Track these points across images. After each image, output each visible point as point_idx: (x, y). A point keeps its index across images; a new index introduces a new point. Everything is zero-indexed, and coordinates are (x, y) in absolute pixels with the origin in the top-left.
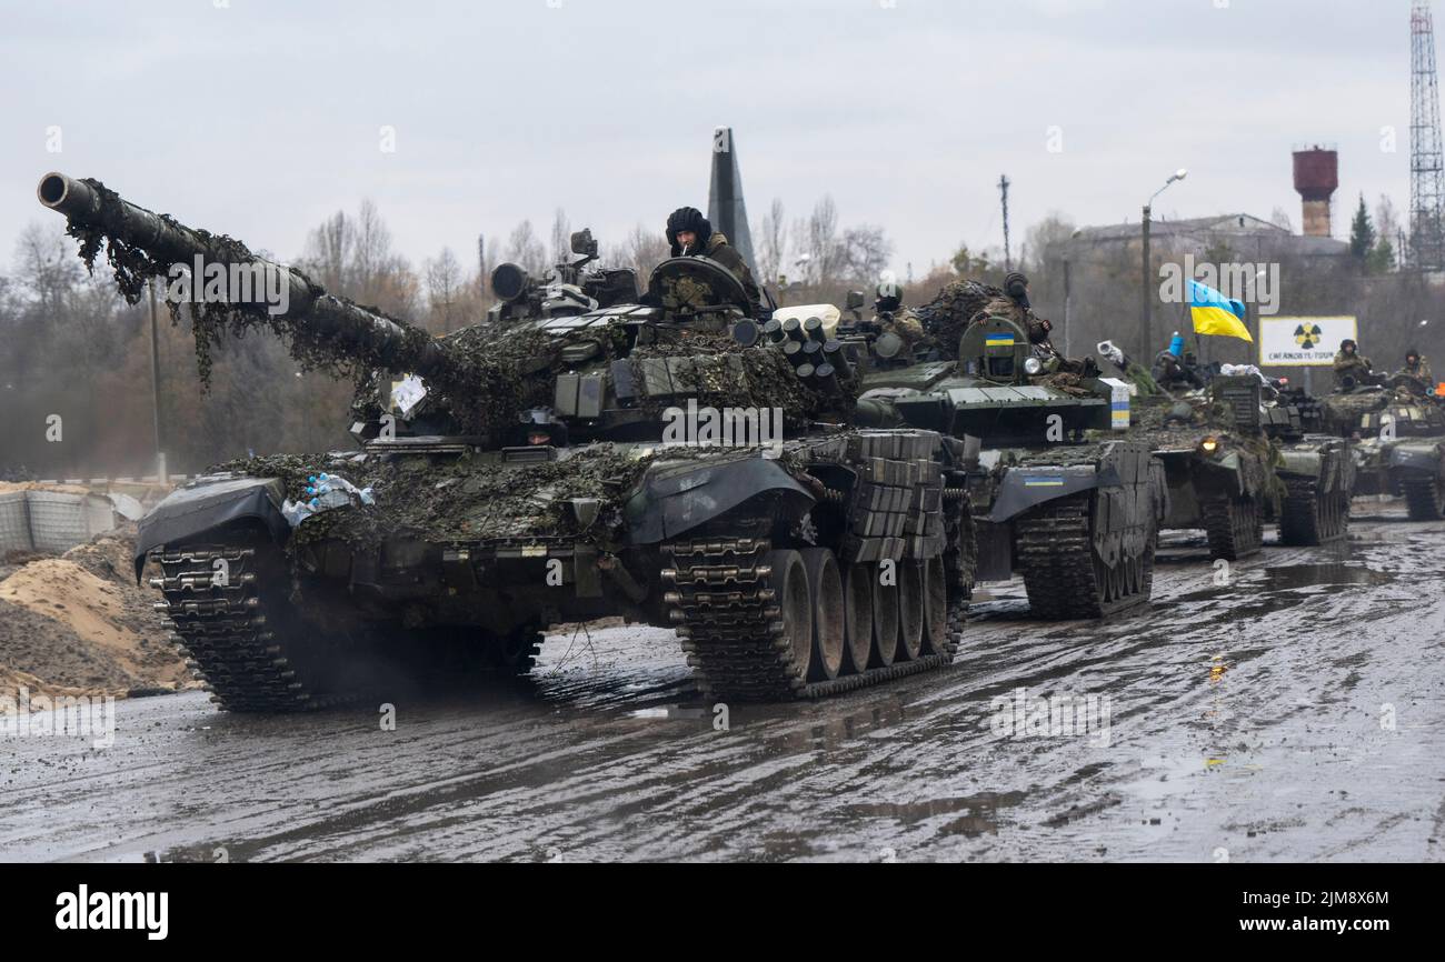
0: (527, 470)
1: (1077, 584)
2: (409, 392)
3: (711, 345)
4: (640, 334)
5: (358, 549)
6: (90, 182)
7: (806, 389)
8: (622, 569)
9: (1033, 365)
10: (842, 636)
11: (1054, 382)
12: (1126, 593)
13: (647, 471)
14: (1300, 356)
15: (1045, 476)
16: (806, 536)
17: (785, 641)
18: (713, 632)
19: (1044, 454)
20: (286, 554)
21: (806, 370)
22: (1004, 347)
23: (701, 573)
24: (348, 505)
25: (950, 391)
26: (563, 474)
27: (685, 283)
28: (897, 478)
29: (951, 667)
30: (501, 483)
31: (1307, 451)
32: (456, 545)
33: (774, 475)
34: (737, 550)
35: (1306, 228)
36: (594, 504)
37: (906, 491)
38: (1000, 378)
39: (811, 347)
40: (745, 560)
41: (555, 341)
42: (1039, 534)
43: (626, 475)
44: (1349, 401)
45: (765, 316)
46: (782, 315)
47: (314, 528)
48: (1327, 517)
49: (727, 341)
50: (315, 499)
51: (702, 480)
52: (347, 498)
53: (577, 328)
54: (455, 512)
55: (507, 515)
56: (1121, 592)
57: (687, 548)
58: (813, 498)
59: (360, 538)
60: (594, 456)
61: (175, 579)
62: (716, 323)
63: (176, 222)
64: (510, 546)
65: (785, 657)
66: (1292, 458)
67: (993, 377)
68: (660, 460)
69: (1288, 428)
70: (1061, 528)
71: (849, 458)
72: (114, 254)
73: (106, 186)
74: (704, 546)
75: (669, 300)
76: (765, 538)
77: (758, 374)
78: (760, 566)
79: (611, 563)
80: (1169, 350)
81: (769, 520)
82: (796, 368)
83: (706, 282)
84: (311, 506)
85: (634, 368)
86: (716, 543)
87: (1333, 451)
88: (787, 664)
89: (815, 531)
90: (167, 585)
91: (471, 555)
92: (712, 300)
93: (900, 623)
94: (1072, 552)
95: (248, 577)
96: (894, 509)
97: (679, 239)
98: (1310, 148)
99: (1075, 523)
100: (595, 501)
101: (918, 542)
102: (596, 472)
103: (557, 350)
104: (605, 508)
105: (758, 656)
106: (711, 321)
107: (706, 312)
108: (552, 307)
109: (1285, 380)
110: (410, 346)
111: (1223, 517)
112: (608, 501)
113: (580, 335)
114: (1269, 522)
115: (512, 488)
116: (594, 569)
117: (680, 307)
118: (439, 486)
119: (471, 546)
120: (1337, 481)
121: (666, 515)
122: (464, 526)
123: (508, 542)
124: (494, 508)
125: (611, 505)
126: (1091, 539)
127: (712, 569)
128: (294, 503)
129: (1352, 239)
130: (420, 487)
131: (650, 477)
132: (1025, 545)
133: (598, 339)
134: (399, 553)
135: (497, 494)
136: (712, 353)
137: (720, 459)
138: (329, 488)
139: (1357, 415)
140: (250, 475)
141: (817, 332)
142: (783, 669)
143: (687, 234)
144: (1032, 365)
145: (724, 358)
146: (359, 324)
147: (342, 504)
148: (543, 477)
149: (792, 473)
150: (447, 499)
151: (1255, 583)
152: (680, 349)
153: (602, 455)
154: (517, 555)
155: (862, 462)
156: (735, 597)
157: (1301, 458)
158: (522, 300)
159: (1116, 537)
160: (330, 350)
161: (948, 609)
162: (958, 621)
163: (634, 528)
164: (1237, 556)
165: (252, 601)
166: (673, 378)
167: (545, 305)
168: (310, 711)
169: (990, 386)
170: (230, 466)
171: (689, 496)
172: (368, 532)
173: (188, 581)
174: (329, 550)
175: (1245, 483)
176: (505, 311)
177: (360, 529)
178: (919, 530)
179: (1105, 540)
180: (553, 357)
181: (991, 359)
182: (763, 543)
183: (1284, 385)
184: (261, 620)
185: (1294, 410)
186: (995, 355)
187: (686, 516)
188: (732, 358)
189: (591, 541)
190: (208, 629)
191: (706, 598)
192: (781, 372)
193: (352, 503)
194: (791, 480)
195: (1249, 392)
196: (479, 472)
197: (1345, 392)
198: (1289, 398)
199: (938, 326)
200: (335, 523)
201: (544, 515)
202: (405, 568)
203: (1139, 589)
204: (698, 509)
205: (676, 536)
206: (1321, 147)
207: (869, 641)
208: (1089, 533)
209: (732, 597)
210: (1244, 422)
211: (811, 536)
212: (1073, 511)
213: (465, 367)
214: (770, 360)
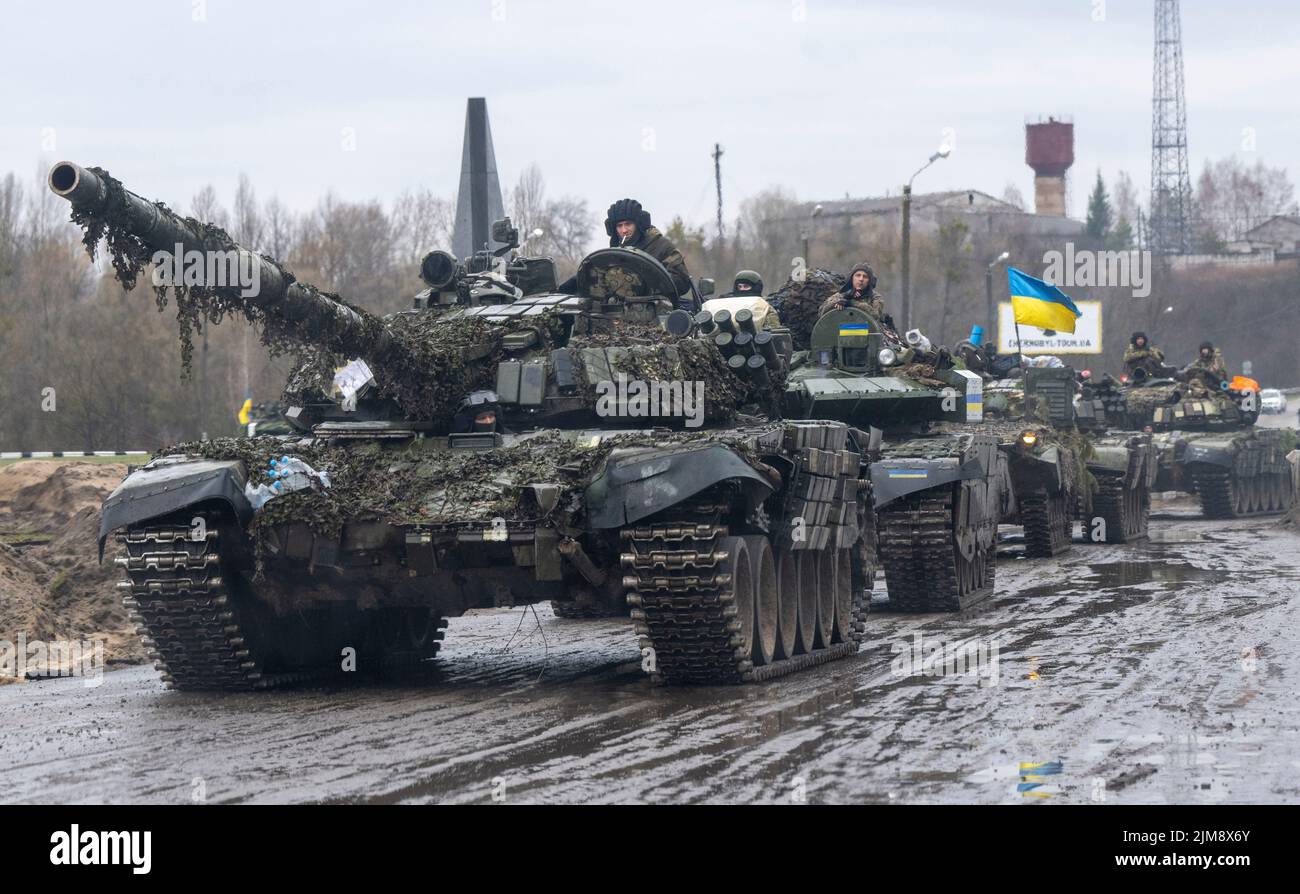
0: (479, 456)
1: (938, 577)
2: (353, 378)
3: (647, 335)
4: (576, 323)
5: (320, 531)
6: (97, 170)
7: (738, 380)
8: (582, 552)
9: (888, 356)
10: (776, 622)
11: (909, 374)
12: (973, 588)
13: (607, 458)
14: (1041, 343)
15: (907, 468)
16: (761, 525)
17: (736, 625)
18: (668, 616)
19: (903, 446)
20: (250, 536)
21: (737, 361)
22: (858, 337)
23: (660, 557)
24: (309, 487)
25: (806, 381)
26: (515, 461)
27: (615, 276)
28: (826, 468)
29: (856, 656)
30: (454, 468)
31: (1114, 445)
32: (418, 528)
33: (733, 464)
34: (696, 536)
35: (1038, 206)
36: (554, 490)
37: (833, 481)
38: (853, 368)
39: (742, 339)
40: (703, 545)
41: (496, 329)
42: (903, 526)
43: (585, 462)
44: (1141, 394)
45: (696, 307)
46: (713, 306)
47: (277, 510)
48: (1131, 513)
49: (659, 332)
50: (277, 482)
51: (663, 467)
52: (308, 481)
53: (512, 317)
54: (412, 496)
55: (465, 500)
56: (970, 587)
57: (646, 533)
58: (770, 486)
59: (322, 520)
60: (543, 443)
61: (140, 559)
62: (646, 314)
63: (169, 210)
64: (473, 529)
65: (735, 641)
66: (1103, 453)
67: (846, 368)
68: (621, 448)
69: (1091, 421)
70: (924, 521)
71: (784, 448)
72: (113, 241)
73: (112, 175)
74: (664, 532)
75: (597, 291)
76: (722, 524)
77: (693, 365)
78: (717, 550)
79: (572, 547)
80: (968, 340)
81: (726, 507)
82: (727, 359)
83: (636, 273)
84: (272, 488)
85: (575, 357)
86: (677, 528)
87: (1141, 446)
88: (736, 647)
89: (768, 519)
90: (131, 565)
91: (433, 538)
92: (641, 290)
93: (817, 612)
94: (934, 546)
95: (213, 558)
96: (822, 500)
97: (619, 230)
98: (1045, 120)
99: (938, 515)
100: (555, 486)
101: (840, 530)
102: (547, 459)
103: (498, 338)
104: (565, 494)
105: (709, 639)
106: (640, 313)
107: (637, 303)
108: (480, 294)
109: (1088, 373)
110: (367, 333)
111: (1042, 512)
112: (567, 487)
113: (518, 323)
114: (1077, 519)
115: (466, 474)
116: (554, 552)
117: (608, 297)
118: (392, 470)
119: (433, 528)
120: (1143, 477)
121: (628, 501)
122: (423, 509)
123: (470, 526)
124: (450, 492)
125: (569, 491)
126: (954, 531)
127: (671, 554)
128: (255, 486)
129: (1089, 219)
130: (374, 471)
131: (611, 464)
132: (888, 537)
133: (536, 328)
134: (359, 535)
135: (451, 478)
136: (648, 344)
137: (680, 448)
138: (291, 472)
139: (1149, 409)
140: (208, 457)
141: (747, 325)
142: (732, 653)
143: (627, 224)
144: (886, 356)
145: (661, 348)
146: (325, 311)
147: (303, 487)
148: (495, 463)
149: (749, 462)
150: (403, 483)
151: (1086, 579)
152: (617, 339)
153: (551, 442)
154: (477, 538)
155: (798, 452)
156: (692, 581)
157: (1108, 453)
158: (451, 288)
159: (973, 530)
160: (298, 336)
161: (853, 598)
162: (861, 611)
163: (593, 513)
164: (1054, 552)
165: (216, 581)
166: (612, 368)
167: (473, 293)
168: (260, 690)
169: (844, 376)
170: (183, 449)
171: (649, 483)
172: (330, 514)
173: (152, 561)
174: (291, 531)
175: (1063, 479)
176: (434, 297)
177: (322, 511)
178: (841, 521)
179: (964, 534)
180: (494, 344)
181: (844, 350)
182: (721, 530)
183: (1087, 378)
184: (223, 600)
185: (1098, 403)
186: (849, 345)
187: (647, 502)
188: (668, 349)
189: (552, 526)
190: (170, 608)
191: (664, 582)
192: (715, 363)
193: (313, 487)
194: (750, 469)
195: (1063, 384)
196: (430, 457)
197: (1136, 385)
198: (1094, 391)
199: (787, 315)
200: (298, 506)
201: (501, 500)
202: (365, 550)
203: (983, 584)
204: (659, 496)
205: (636, 522)
206: (1056, 119)
207: (794, 628)
208: (951, 525)
209: (689, 582)
210: (1057, 415)
211: (764, 523)
212: (936, 503)
213: (416, 354)
214: (703, 351)
